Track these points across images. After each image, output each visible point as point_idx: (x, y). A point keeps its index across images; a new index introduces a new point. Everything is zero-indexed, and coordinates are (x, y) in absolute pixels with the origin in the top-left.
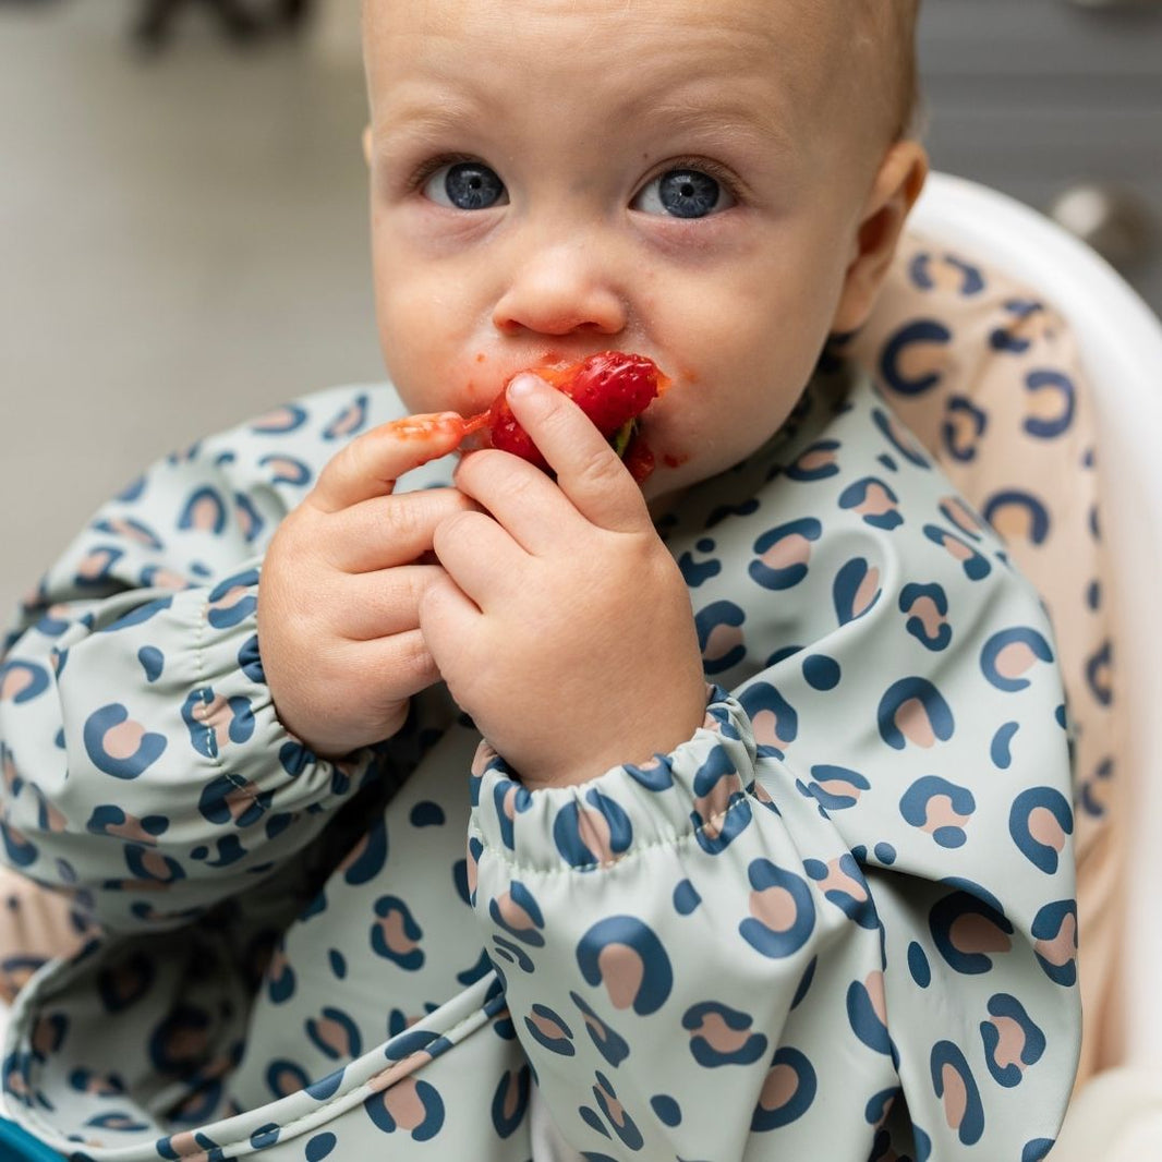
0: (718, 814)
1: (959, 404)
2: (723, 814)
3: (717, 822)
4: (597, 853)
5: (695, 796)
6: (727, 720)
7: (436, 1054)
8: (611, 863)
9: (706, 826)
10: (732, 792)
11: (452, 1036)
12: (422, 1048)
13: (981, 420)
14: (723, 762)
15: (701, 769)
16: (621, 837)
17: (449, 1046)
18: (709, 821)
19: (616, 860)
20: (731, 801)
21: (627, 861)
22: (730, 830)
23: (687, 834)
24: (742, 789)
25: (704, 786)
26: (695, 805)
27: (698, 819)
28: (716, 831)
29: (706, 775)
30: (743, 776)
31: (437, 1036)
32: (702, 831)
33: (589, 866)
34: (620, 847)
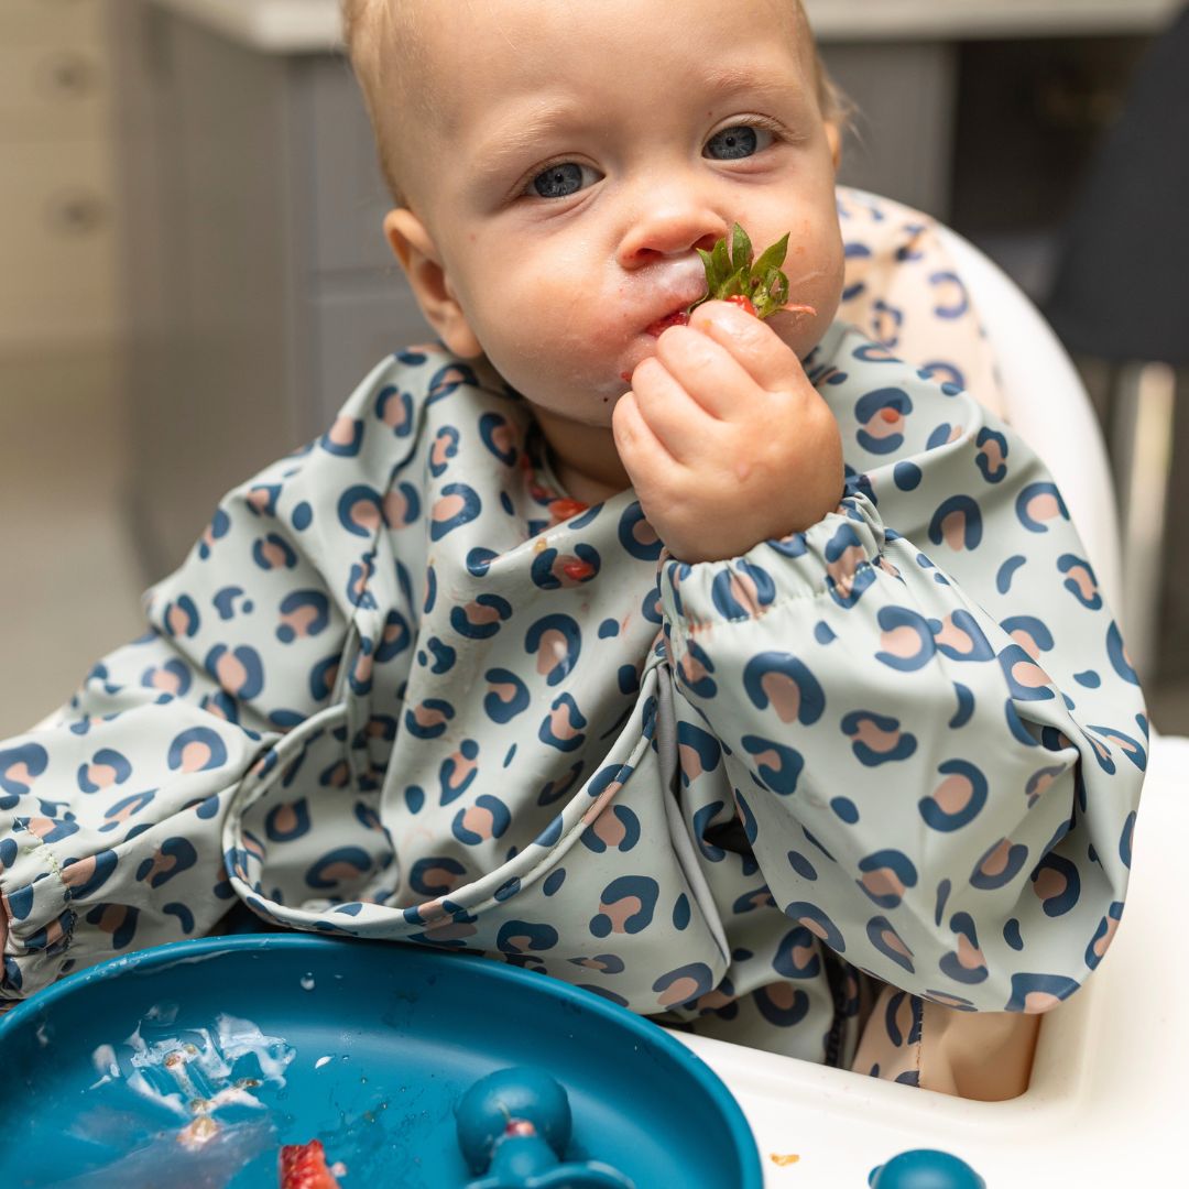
0: (848, 576)
1: (880, 306)
2: (852, 577)
3: (848, 583)
4: (747, 607)
5: (826, 562)
6: (854, 508)
7: (624, 781)
8: (760, 614)
9: (839, 587)
10: (859, 561)
11: (631, 763)
12: (613, 780)
13: (898, 317)
14: (852, 538)
15: (831, 541)
16: (766, 594)
17: (631, 771)
18: (841, 583)
19: (765, 612)
20: (857, 568)
21: (773, 612)
22: (858, 588)
23: (822, 591)
24: (868, 559)
25: (834, 554)
26: (827, 569)
27: (831, 581)
28: (846, 590)
29: (835, 545)
30: (868, 549)
31: (622, 766)
32: (836, 590)
33: (742, 618)
34: (766, 601)
